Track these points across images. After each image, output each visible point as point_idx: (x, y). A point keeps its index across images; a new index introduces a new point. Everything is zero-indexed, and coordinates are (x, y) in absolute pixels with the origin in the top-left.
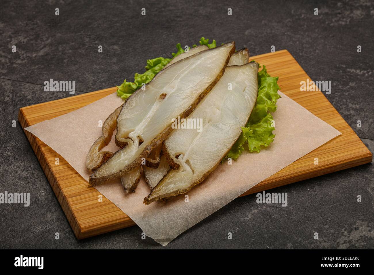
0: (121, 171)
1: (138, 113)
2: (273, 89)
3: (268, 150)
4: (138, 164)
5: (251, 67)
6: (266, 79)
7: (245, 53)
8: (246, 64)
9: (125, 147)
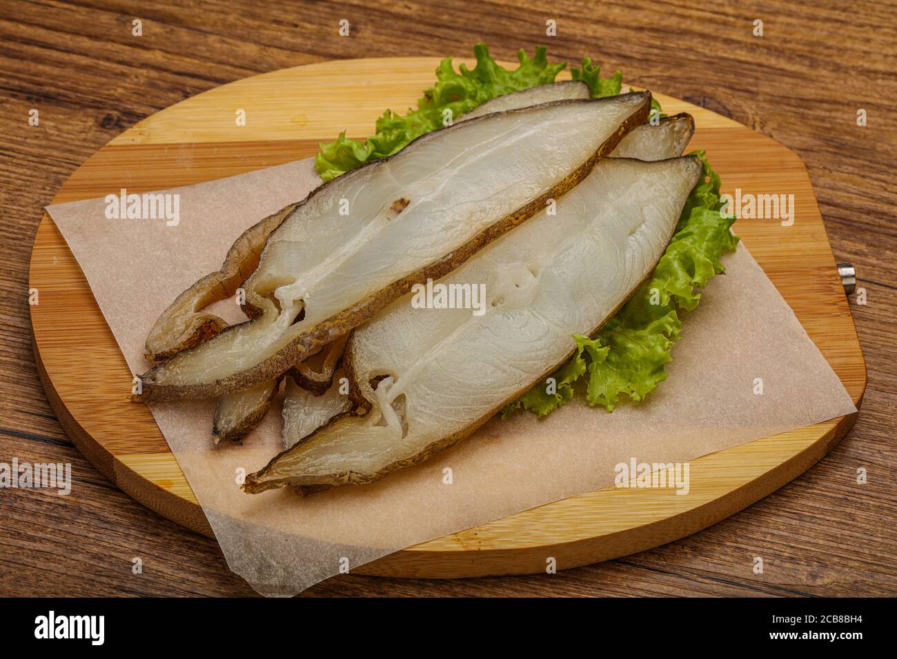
0: (218, 382)
1: (327, 234)
2: (708, 247)
3: (640, 408)
4: (267, 376)
5: (680, 171)
6: (700, 214)
7: (681, 128)
8: (667, 160)
9: (251, 322)
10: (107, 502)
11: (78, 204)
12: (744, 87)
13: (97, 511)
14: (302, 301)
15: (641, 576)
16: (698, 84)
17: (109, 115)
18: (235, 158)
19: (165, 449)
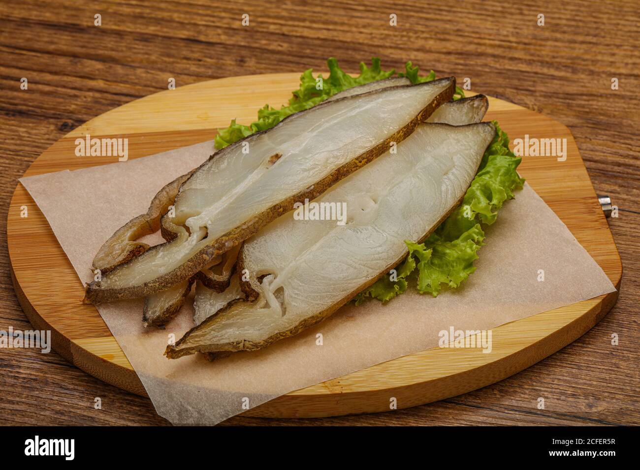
0: (146, 285)
1: (223, 182)
2: (501, 180)
3: (457, 293)
4: (181, 278)
5: (479, 133)
6: (495, 159)
7: (479, 105)
8: (469, 125)
9: (169, 242)
10: (67, 376)
11: (42, 176)
12: (526, 88)
13: (59, 382)
14: (206, 227)
15: (463, 410)
16: (492, 87)
17: (65, 122)
18: (157, 142)
19: (108, 334)
